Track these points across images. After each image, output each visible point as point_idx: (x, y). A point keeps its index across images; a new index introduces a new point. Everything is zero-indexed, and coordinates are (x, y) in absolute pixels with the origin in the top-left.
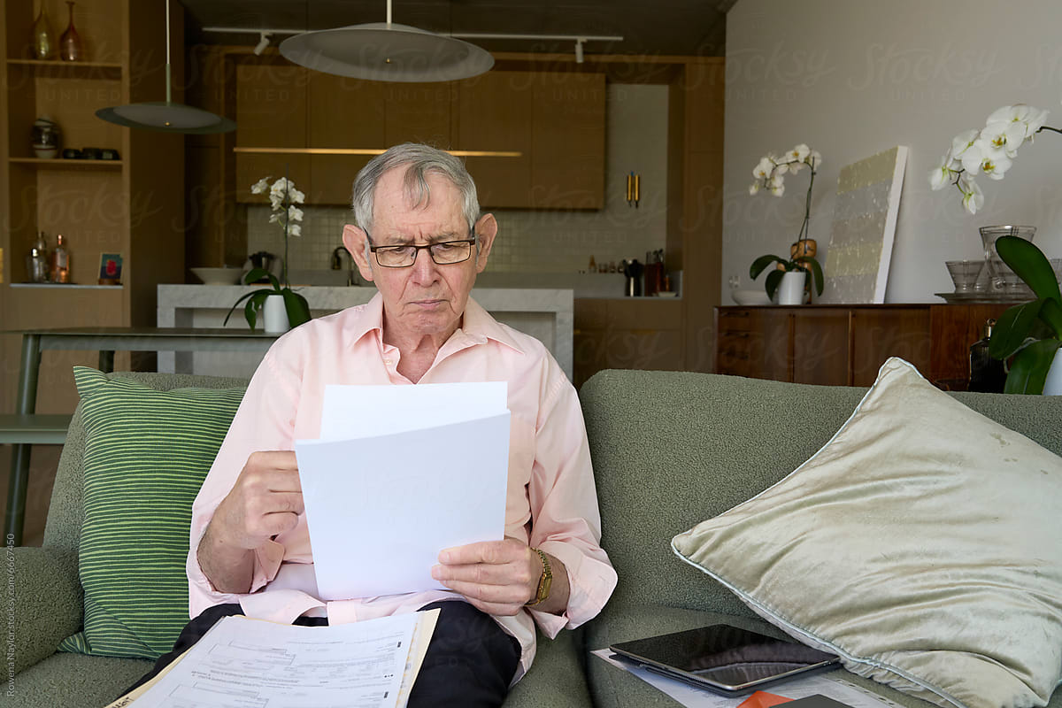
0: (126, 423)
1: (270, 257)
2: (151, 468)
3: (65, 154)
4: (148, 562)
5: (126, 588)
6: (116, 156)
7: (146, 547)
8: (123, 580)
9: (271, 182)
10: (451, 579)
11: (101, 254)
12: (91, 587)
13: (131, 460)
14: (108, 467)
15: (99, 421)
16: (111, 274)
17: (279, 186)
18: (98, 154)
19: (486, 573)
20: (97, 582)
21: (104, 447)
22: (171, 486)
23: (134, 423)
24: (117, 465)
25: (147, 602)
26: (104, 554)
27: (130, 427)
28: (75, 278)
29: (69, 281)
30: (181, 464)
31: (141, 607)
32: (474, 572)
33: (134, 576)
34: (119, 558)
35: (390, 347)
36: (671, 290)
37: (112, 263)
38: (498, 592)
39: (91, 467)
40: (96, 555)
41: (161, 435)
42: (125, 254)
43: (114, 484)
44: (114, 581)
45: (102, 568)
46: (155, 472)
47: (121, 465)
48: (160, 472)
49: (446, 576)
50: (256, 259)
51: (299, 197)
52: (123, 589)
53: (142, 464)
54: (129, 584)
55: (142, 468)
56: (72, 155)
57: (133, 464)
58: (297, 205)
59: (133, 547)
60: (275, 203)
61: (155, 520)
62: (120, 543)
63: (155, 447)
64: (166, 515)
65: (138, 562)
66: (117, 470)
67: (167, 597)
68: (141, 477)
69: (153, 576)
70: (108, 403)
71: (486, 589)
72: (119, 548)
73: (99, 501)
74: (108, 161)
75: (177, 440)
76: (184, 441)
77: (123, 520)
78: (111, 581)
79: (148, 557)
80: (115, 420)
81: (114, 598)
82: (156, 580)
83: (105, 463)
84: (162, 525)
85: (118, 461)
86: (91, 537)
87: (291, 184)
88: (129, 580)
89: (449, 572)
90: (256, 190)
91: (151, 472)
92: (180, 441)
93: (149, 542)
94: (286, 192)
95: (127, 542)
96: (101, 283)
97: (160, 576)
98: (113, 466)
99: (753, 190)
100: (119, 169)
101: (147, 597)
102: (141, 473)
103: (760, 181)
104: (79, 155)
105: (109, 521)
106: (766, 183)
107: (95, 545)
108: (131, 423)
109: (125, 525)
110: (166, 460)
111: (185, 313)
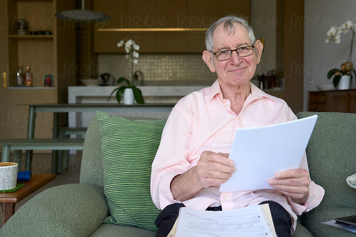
0: (121, 133)
1: (109, 75)
2: (132, 151)
3: (31, 33)
4: (134, 188)
5: (127, 199)
6: (51, 33)
7: (133, 182)
8: (125, 195)
9: (125, 42)
10: (277, 184)
11: (44, 74)
12: (113, 198)
13: (124, 148)
14: (115, 151)
15: (109, 133)
16: (48, 82)
17: (129, 43)
18: (43, 33)
19: (293, 182)
20: (115, 196)
21: (112, 143)
22: (140, 158)
23: (124, 133)
24: (118, 150)
25: (135, 204)
26: (116, 185)
27: (122, 135)
28: (34, 84)
29: (31, 86)
30: (143, 150)
31: (133, 206)
32: (287, 181)
33: (129, 194)
34: (122, 187)
35: (225, 100)
36: (279, 86)
37: (49, 78)
38: (297, 189)
39: (106, 151)
40: (113, 185)
41: (134, 138)
42: (55, 74)
43: (118, 157)
44: (122, 196)
45: (116, 191)
46: (134, 153)
47: (120, 150)
48: (135, 153)
49: (275, 183)
50: (103, 76)
51: (137, 48)
52: (126, 199)
53: (128, 149)
54: (128, 197)
55: (128, 151)
56: (33, 33)
57: (125, 150)
58: (136, 51)
59: (128, 182)
60: (127, 51)
61: (135, 172)
62: (123, 180)
63: (133, 143)
64: (139, 170)
65: (130, 188)
66: (118, 152)
67: (142, 202)
68: (129, 155)
69: (136, 194)
70: (112, 126)
71: (292, 188)
72: (123, 183)
73: (112, 164)
74: (47, 36)
75: (141, 140)
76: (143, 140)
77: (123, 172)
78: (121, 196)
79: (134, 186)
80: (116, 132)
81: (123, 202)
82: (138, 195)
83: (113, 149)
84: (138, 174)
85: (119, 148)
86: (110, 179)
87: (134, 42)
88: (128, 195)
89: (276, 181)
90: (119, 45)
91: (132, 153)
92: (142, 140)
93: (134, 180)
94: (132, 46)
95: (125, 180)
96: (45, 86)
97: (139, 194)
98: (117, 150)
99: (327, 41)
100: (52, 39)
101: (135, 202)
102: (128, 153)
103: (330, 37)
104: (36, 33)
105: (117, 172)
106: (332, 38)
107: (112, 182)
108: (122, 133)
109: (124, 174)
110: (137, 148)
111: (79, 98)
